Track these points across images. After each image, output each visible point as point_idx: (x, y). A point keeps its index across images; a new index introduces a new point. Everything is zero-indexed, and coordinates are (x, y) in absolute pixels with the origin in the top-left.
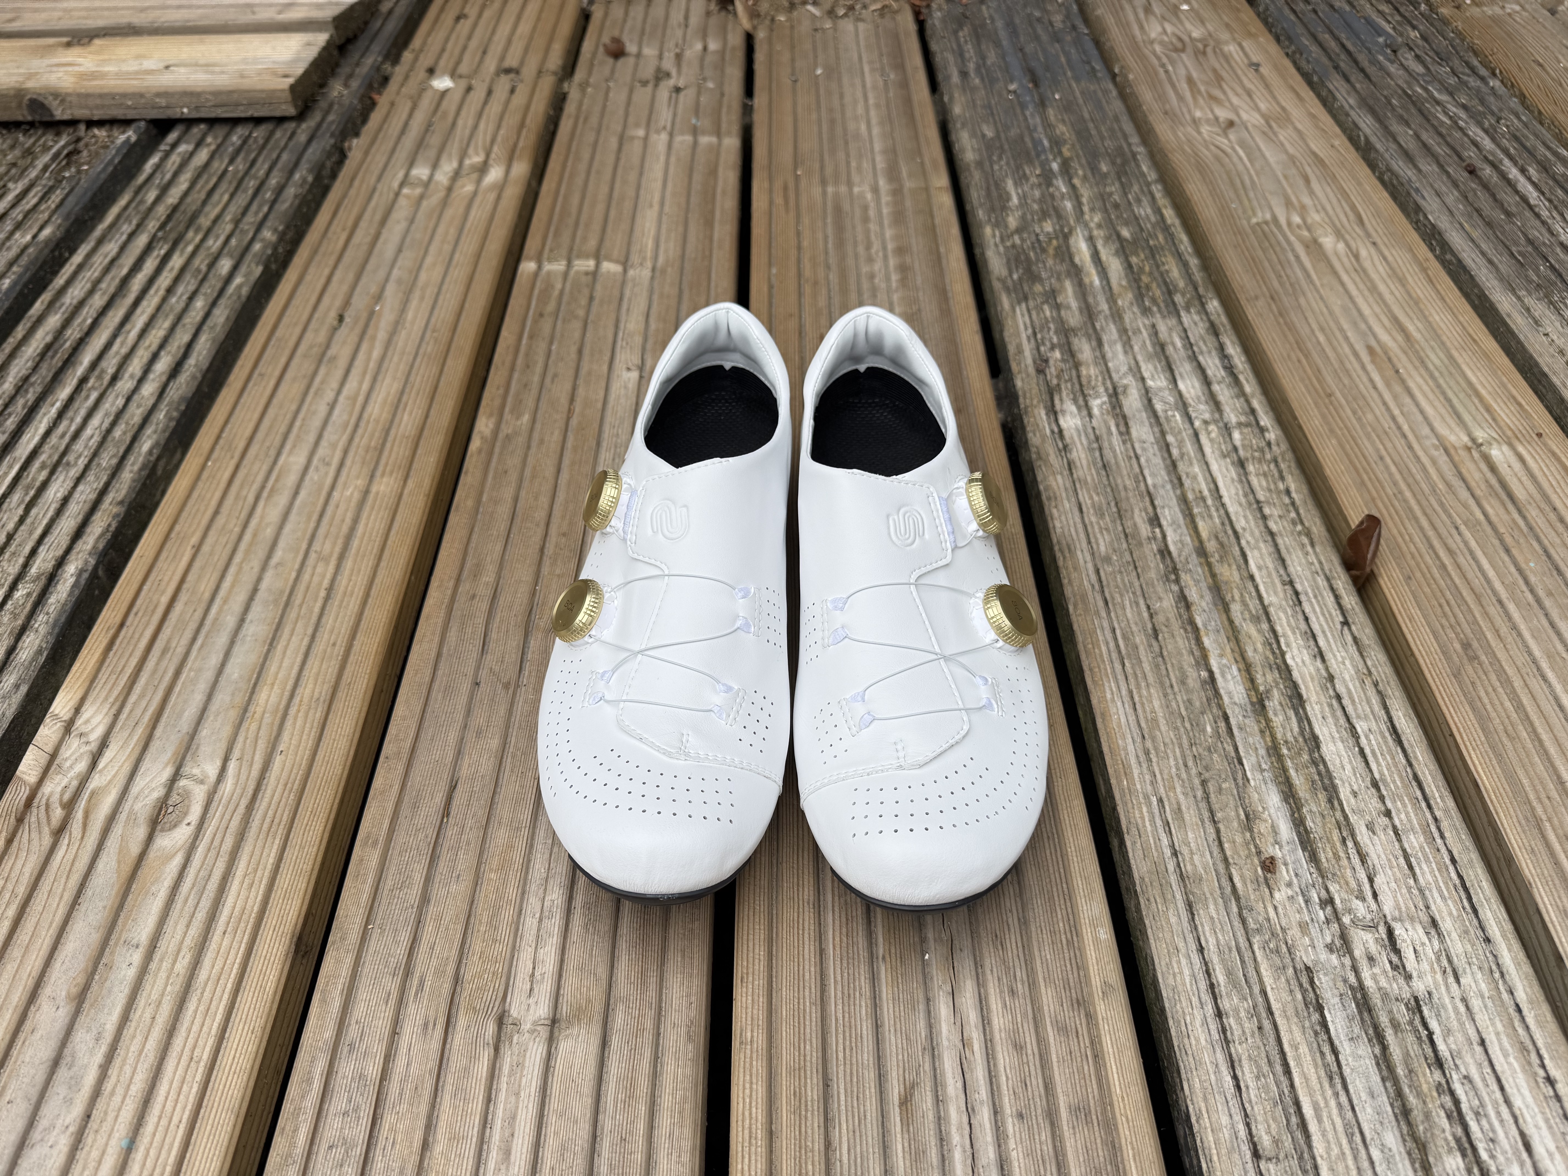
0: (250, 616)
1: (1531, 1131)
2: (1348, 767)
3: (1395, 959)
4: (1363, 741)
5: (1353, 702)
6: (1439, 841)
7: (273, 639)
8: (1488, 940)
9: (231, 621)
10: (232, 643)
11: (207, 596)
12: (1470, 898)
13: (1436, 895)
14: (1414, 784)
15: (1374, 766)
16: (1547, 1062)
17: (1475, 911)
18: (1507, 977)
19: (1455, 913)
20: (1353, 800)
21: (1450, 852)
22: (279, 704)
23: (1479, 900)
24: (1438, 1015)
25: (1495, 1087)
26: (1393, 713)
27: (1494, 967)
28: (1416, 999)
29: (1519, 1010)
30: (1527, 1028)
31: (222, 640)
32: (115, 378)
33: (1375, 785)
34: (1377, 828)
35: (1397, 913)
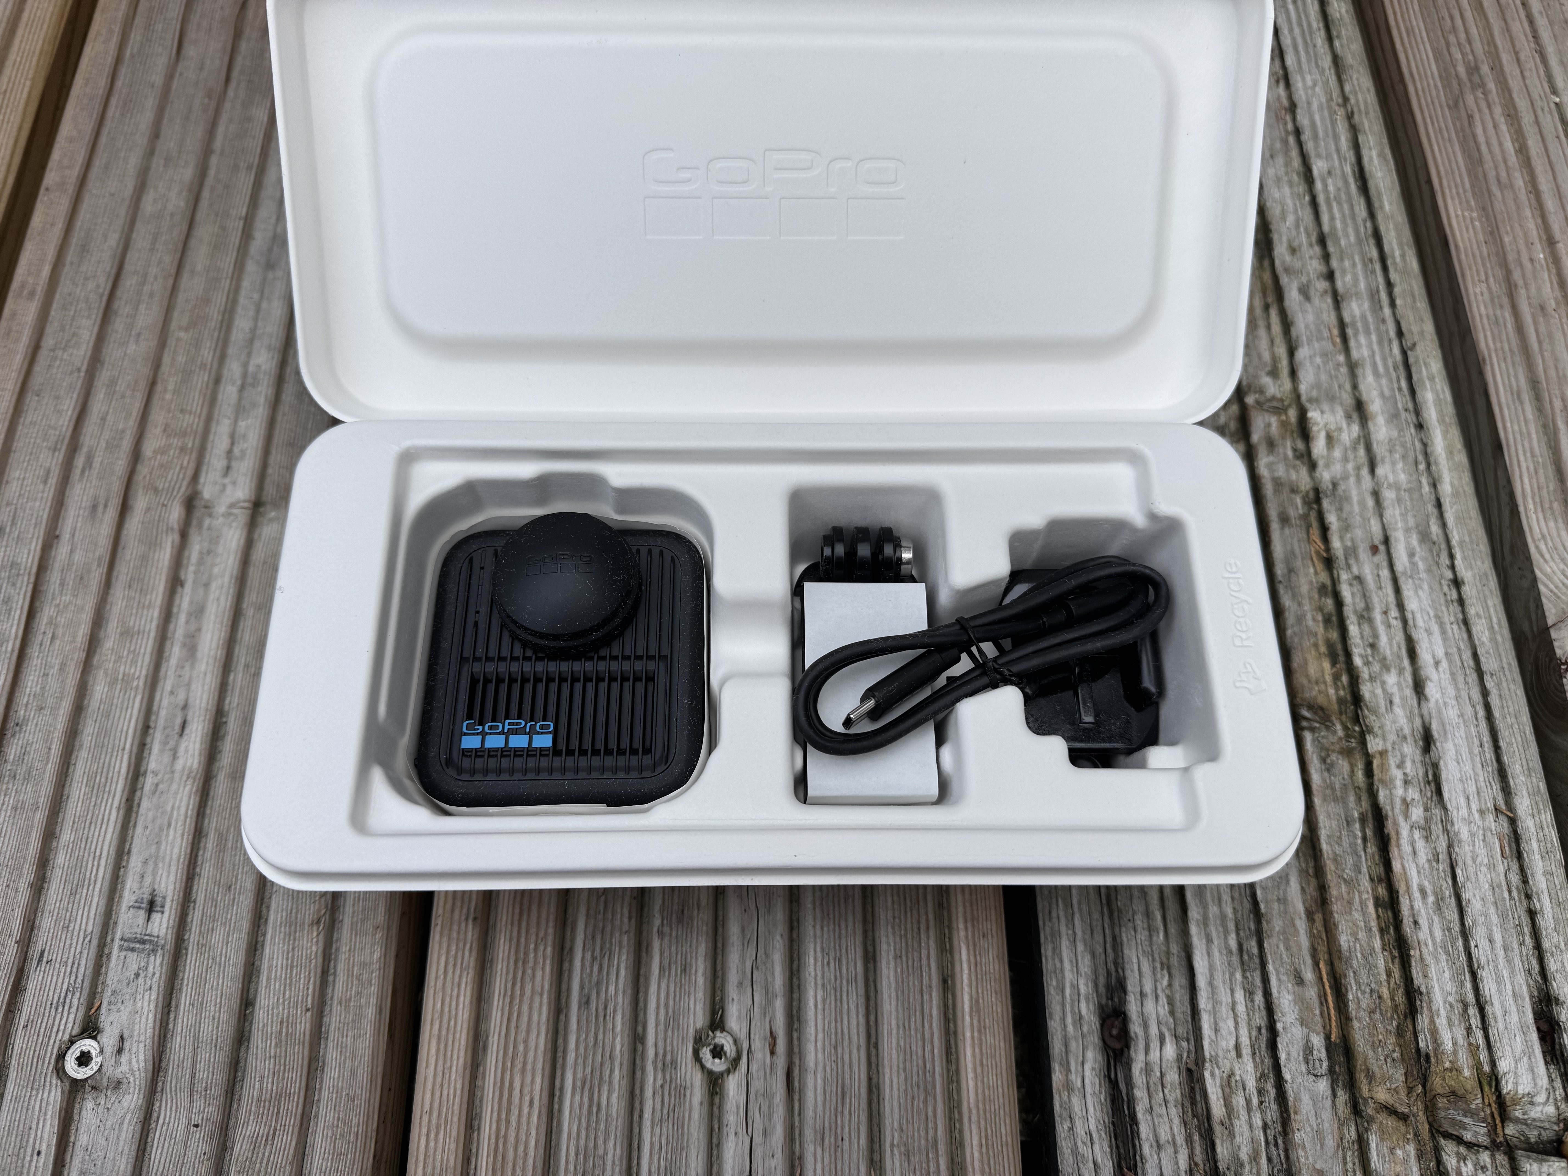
1: (1419, 635)
2: (1291, 219)
3: (1300, 445)
4: (1319, 185)
5: (1315, 137)
6: (1387, 311)
8: (1420, 426)
12: (1409, 377)
13: (1369, 371)
14: (1372, 241)
15: (1325, 218)
16: (1458, 562)
17: (1413, 392)
18: (1433, 467)
19: (1387, 393)
20: (1288, 258)
21: (1398, 323)
23: (1421, 380)
24: (1340, 509)
25: (1389, 590)
26: (1365, 152)
27: (1420, 458)
28: (1317, 491)
29: (1439, 505)
30: (1444, 525)
33: (1322, 241)
34: (1312, 293)
35: (1314, 393)
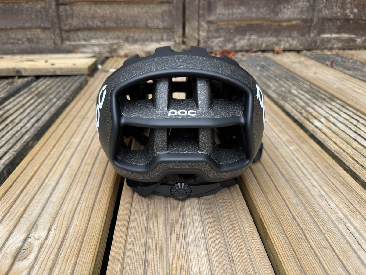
0: (60, 182)
7: (69, 188)
9: (53, 183)
10: (53, 190)
11: (44, 176)
22: (72, 209)
31: (50, 189)
32: (18, 124)
